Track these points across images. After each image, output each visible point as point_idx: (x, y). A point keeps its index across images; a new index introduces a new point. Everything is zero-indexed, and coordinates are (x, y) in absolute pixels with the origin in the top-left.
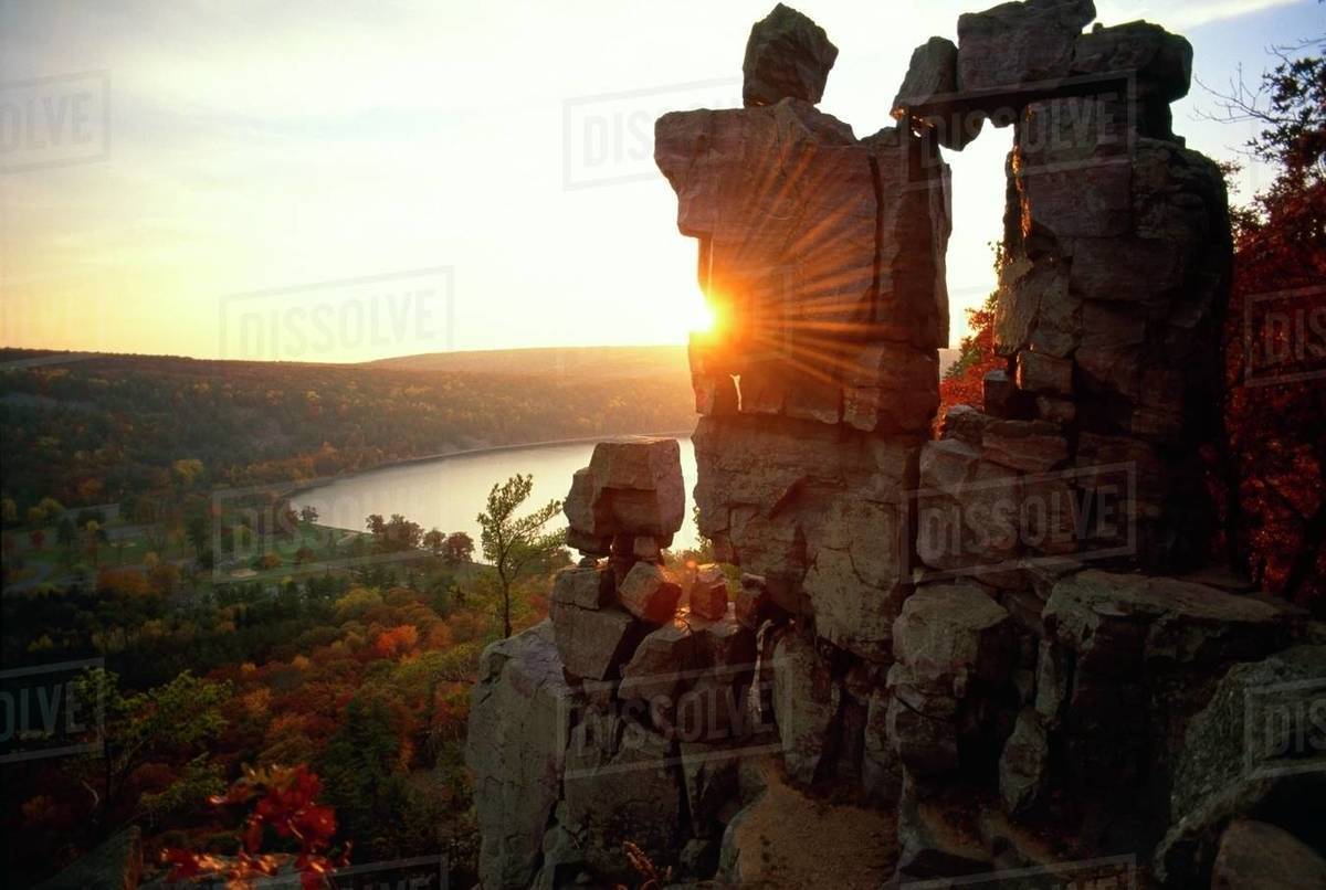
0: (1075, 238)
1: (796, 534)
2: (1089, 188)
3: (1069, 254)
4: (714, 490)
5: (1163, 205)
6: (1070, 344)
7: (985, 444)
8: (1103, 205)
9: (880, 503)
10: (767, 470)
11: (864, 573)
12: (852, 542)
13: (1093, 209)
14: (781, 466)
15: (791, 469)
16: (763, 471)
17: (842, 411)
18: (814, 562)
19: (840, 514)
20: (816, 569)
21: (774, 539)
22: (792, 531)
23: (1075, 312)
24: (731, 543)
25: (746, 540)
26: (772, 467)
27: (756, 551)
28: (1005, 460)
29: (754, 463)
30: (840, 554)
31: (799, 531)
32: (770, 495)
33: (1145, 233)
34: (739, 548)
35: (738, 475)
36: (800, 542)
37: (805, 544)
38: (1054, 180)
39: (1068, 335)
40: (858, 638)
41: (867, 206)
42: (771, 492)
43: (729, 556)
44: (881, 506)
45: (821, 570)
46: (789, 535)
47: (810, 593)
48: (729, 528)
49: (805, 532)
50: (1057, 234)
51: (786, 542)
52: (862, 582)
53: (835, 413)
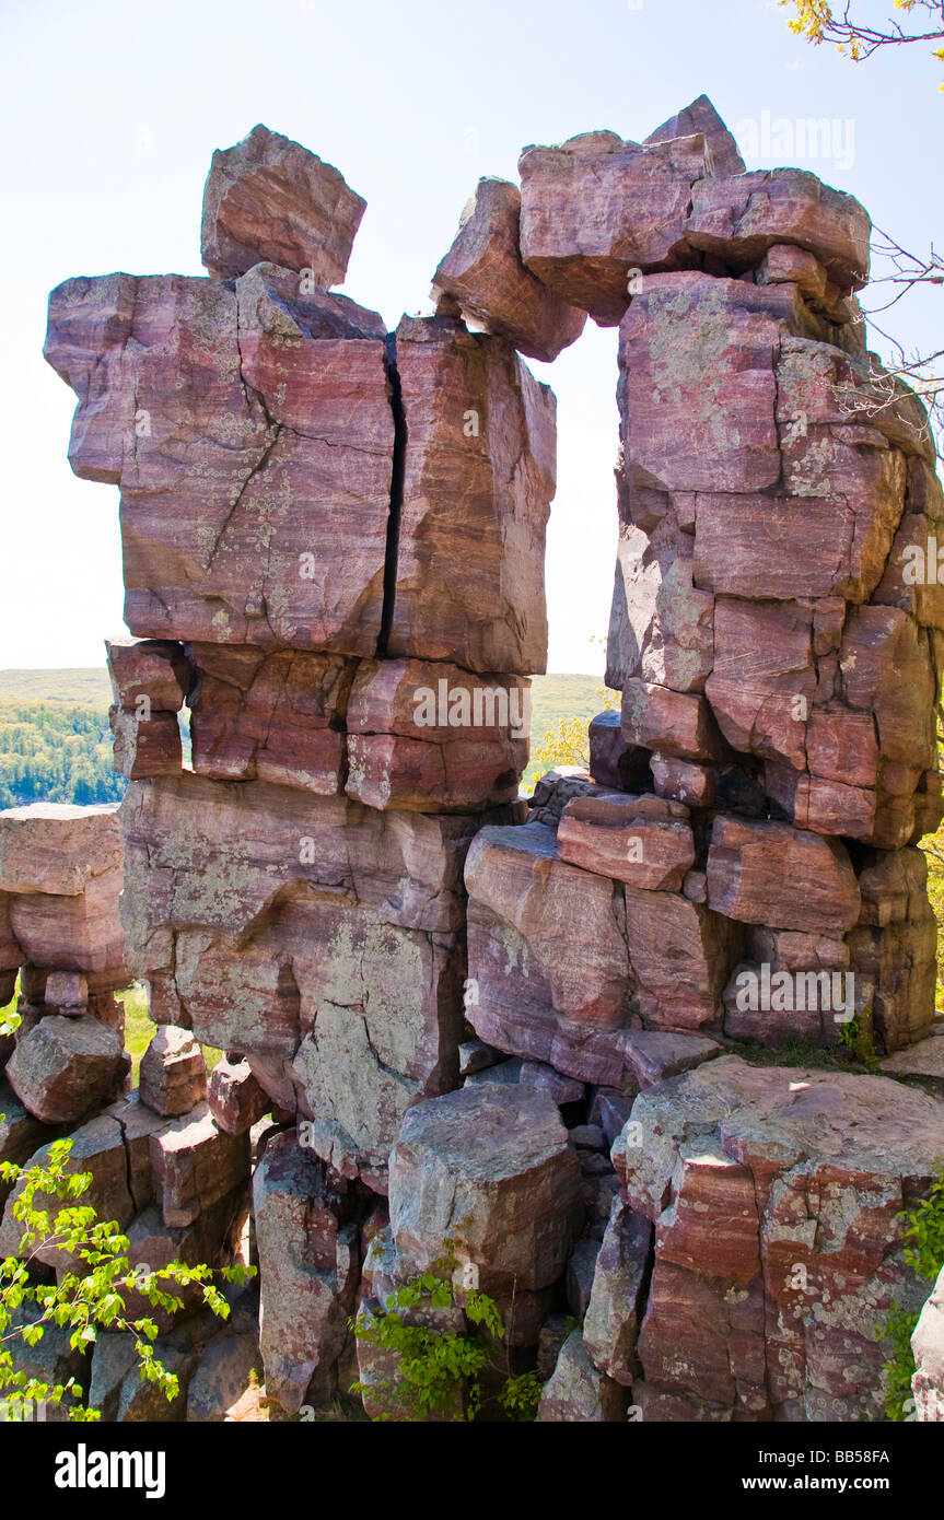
0: (696, 494)
1: (281, 979)
2: (715, 412)
3: (690, 520)
4: (149, 900)
5: (825, 441)
6: (697, 666)
7: (562, 834)
8: (737, 439)
9: (408, 929)
10: (233, 868)
11: (384, 1050)
12: (368, 995)
13: (721, 444)
14: (257, 863)
15: (271, 868)
16: (225, 870)
17: (344, 773)
18: (312, 1027)
19: (350, 945)
20: (313, 1039)
21: (246, 985)
22: (275, 973)
23: (702, 616)
24: (176, 990)
25: (200, 986)
26: (240, 863)
27: (217, 1005)
28: (592, 861)
29: (213, 856)
30: (348, 1015)
31: (287, 972)
32: (237, 911)
33: (800, 487)
34: (190, 1000)
35: (187, 874)
36: (289, 992)
37: (298, 994)
38: (664, 400)
39: (693, 654)
40: (373, 1161)
41: (379, 435)
42: (239, 906)
43: (175, 1013)
44: (410, 935)
45: (322, 1043)
46: (270, 979)
47: (303, 1080)
48: (173, 965)
49: (298, 974)
50: (671, 486)
51: (264, 991)
52: (382, 1065)
53: (333, 776)
